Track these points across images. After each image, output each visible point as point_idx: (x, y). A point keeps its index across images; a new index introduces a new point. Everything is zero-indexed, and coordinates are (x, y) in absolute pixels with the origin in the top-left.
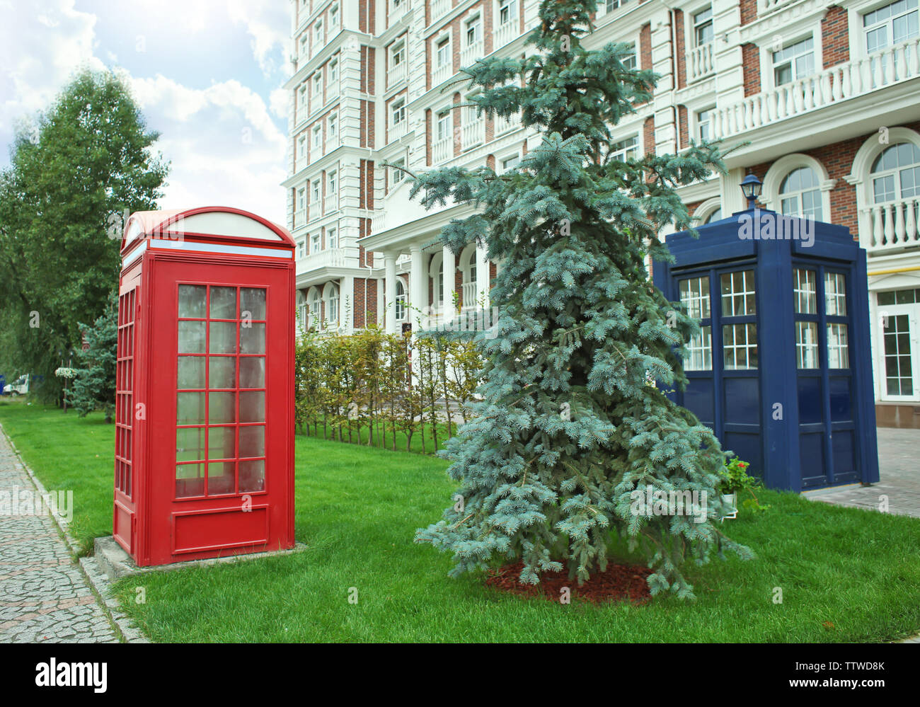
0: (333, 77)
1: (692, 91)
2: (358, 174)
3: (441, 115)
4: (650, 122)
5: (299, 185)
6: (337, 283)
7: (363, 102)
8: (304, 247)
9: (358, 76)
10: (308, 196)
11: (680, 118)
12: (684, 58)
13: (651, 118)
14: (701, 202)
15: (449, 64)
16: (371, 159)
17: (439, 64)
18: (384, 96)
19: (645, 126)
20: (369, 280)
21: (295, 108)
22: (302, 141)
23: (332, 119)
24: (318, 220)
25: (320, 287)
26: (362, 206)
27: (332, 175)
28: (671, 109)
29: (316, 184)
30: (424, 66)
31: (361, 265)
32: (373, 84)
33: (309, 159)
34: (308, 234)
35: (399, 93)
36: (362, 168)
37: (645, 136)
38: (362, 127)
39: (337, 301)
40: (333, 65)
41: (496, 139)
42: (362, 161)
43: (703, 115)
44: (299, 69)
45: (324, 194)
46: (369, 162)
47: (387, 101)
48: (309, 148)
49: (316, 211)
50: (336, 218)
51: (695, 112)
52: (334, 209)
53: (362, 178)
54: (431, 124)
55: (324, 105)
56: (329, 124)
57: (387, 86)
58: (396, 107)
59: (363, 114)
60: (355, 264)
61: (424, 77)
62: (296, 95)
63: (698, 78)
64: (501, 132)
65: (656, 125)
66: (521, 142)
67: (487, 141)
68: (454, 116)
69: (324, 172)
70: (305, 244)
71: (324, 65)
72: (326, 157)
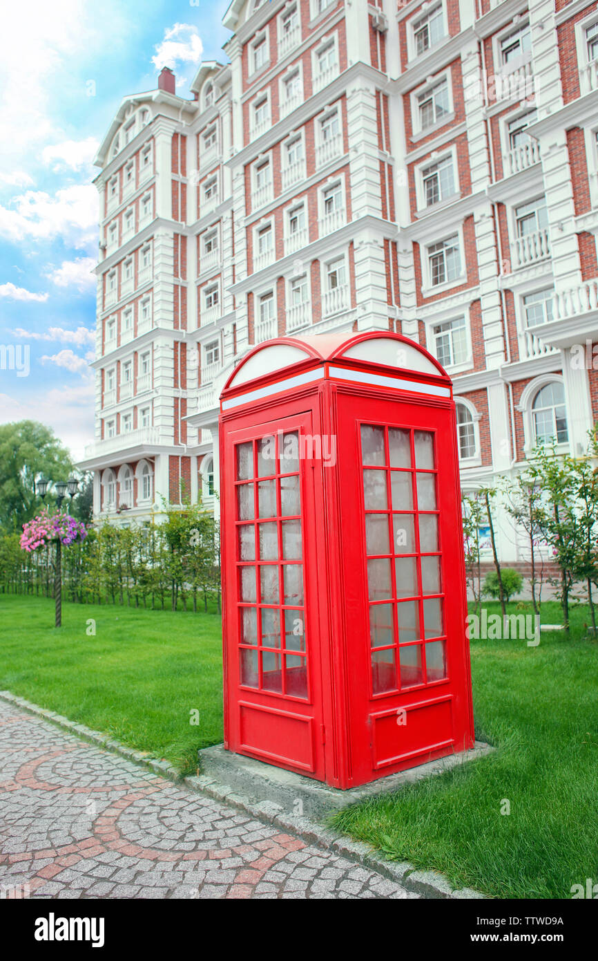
0: (145, 262)
1: (518, 277)
2: (171, 354)
3: (263, 297)
4: (476, 305)
5: (108, 366)
6: (151, 461)
7: (176, 287)
8: (114, 427)
9: (171, 262)
10: (118, 376)
11: (506, 302)
12: (509, 247)
13: (477, 301)
14: (531, 379)
15: (272, 250)
16: (184, 341)
17: (261, 251)
18: (196, 282)
19: (470, 309)
20: (183, 458)
21: (104, 292)
22: (111, 324)
23: (144, 303)
24: (129, 400)
25: (133, 465)
26: (176, 386)
27: (144, 356)
28: (497, 293)
29: (126, 365)
30: (245, 252)
31: (176, 442)
32: (185, 270)
33: (119, 341)
34: (118, 414)
35: (212, 279)
36: (175, 349)
37: (471, 318)
38: (176, 310)
39: (151, 478)
40: (145, 252)
41: (324, 321)
42: (176, 343)
43: (527, 298)
44: (107, 256)
45: (136, 374)
46: (182, 344)
47: (199, 287)
48: (119, 330)
49: (127, 391)
50: (149, 398)
51: (521, 296)
52: (147, 389)
53: (175, 359)
54: (253, 306)
55: (135, 289)
56: (140, 308)
57: (198, 271)
58: (208, 292)
59: (176, 297)
60: (170, 442)
61: (245, 262)
62: (104, 280)
63: (523, 264)
64: (329, 314)
65: (483, 307)
66: (350, 323)
67: (314, 322)
68: (278, 299)
69: (136, 353)
70: (115, 423)
71: (136, 251)
72: (139, 340)
